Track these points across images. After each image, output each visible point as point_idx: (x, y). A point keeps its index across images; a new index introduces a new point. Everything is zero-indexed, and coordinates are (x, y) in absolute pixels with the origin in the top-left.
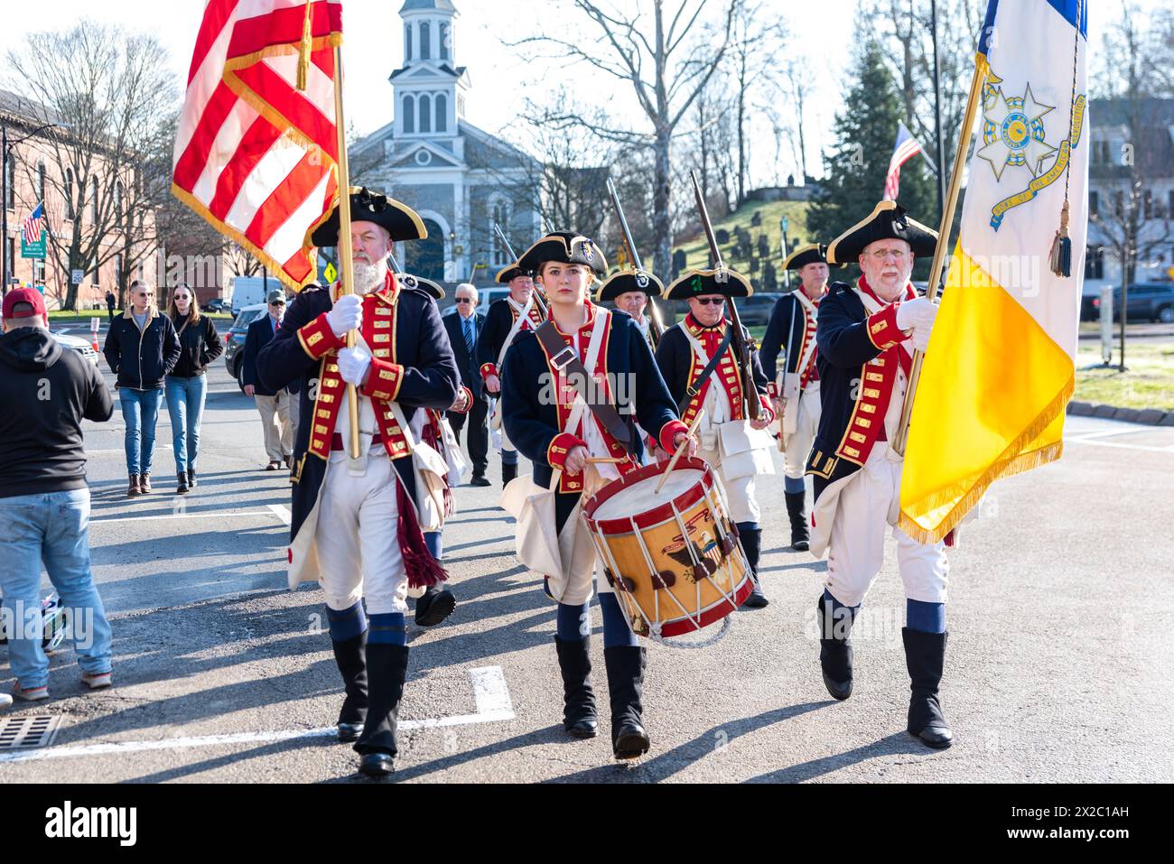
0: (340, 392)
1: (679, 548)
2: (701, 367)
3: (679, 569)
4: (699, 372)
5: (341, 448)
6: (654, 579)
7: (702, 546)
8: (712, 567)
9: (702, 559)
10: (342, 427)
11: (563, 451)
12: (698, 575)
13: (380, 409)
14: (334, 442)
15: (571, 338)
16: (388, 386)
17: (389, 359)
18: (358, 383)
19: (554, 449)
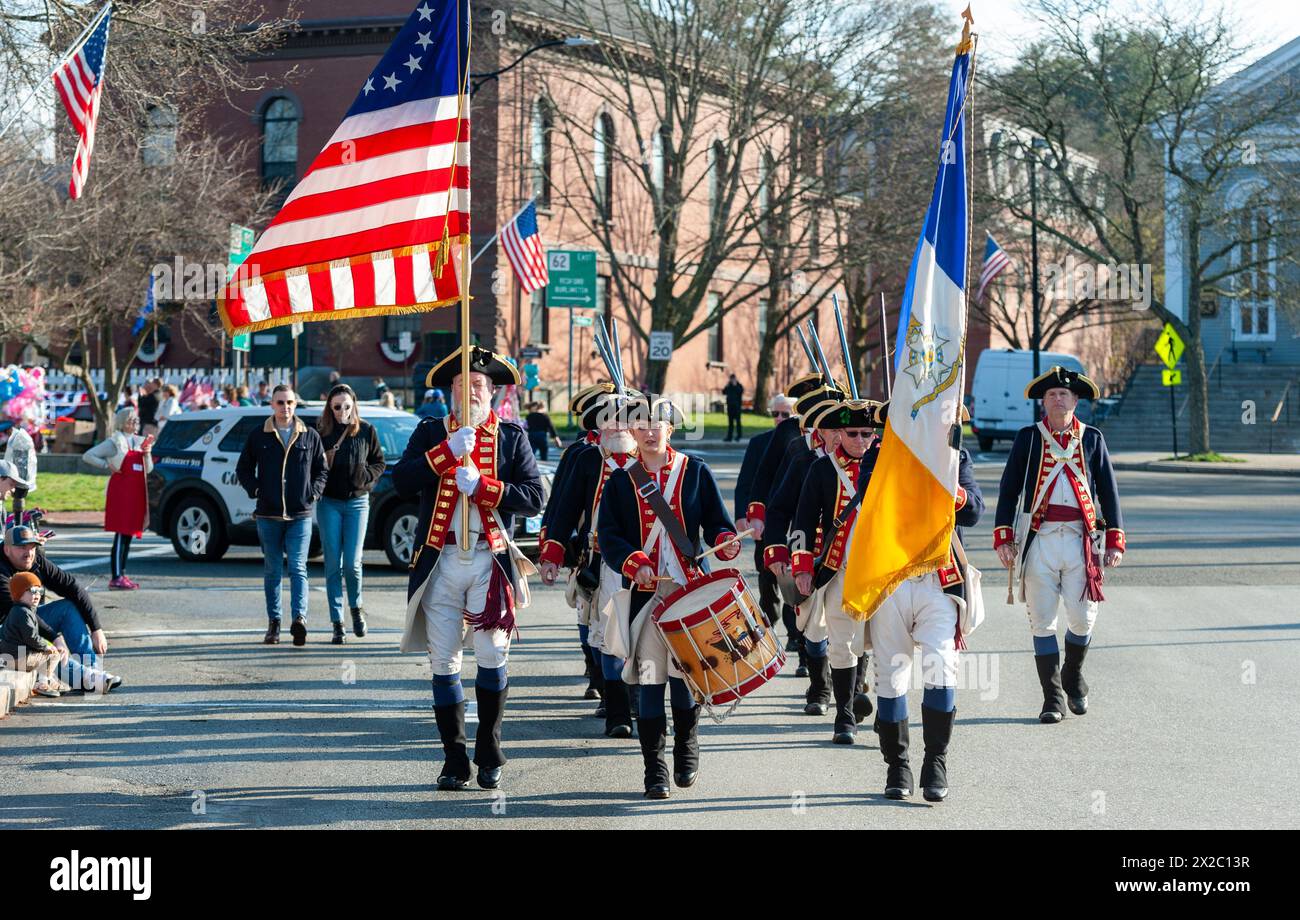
0: (454, 501)
1: (717, 640)
2: (847, 498)
3: (720, 655)
4: (845, 503)
5: (454, 542)
6: (702, 662)
7: (736, 637)
8: (745, 652)
9: (736, 646)
10: (456, 526)
11: (636, 566)
12: (735, 658)
13: (485, 513)
14: (449, 538)
15: (655, 475)
16: (493, 497)
17: (492, 476)
18: (471, 493)
19: (630, 562)
